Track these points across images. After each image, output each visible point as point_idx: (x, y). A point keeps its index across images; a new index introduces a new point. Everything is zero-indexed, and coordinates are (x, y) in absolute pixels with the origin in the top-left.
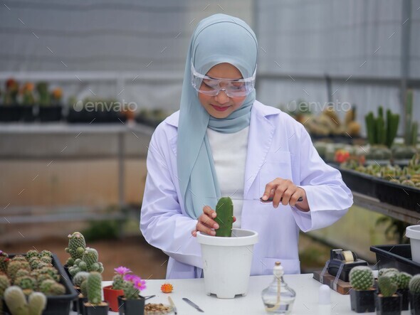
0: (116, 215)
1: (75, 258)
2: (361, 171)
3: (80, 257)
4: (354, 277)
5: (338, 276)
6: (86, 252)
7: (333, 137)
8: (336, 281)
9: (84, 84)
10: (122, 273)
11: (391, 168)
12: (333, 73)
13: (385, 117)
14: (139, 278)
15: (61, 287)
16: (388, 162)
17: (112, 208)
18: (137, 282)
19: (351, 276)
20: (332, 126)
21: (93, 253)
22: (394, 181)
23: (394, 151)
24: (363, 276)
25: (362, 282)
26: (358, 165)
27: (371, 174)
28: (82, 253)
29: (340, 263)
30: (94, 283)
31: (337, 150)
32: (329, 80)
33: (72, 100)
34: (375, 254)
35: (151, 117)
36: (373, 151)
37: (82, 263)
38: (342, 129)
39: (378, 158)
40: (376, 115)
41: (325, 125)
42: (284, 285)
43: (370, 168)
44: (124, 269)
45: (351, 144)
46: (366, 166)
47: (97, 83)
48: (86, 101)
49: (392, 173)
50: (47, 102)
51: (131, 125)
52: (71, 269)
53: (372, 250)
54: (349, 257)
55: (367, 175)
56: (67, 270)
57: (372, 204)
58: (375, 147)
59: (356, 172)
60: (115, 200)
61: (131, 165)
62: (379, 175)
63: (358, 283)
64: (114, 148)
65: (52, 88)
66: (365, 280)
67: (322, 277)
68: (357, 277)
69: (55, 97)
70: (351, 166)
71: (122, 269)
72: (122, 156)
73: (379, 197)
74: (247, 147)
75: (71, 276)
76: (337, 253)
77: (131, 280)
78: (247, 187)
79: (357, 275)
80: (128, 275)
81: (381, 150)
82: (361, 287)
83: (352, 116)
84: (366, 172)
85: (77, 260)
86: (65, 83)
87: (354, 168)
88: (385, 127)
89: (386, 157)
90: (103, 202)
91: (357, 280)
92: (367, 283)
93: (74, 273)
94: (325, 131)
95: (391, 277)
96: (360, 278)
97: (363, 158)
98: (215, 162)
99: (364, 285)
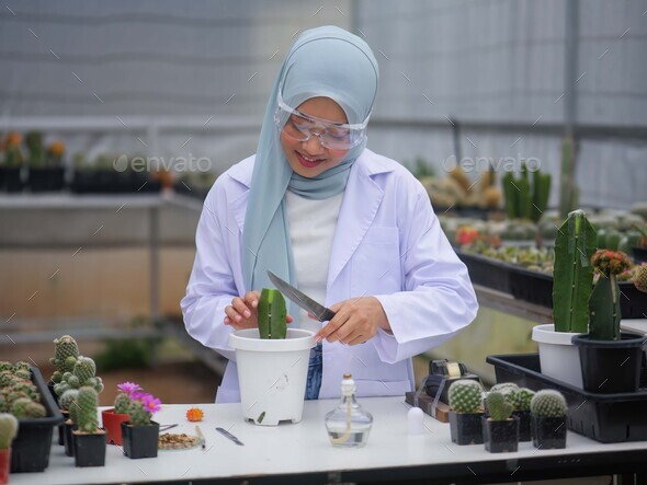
0: (146, 331)
1: (63, 371)
2: (491, 255)
3: (71, 371)
4: (455, 395)
5: (438, 397)
6: (79, 362)
7: (460, 210)
8: (435, 404)
9: (97, 135)
10: (128, 390)
11: (534, 251)
12: (465, 116)
13: (530, 179)
14: (151, 397)
15: (41, 408)
16: (532, 244)
17: (139, 321)
18: (148, 403)
19: (450, 393)
20: (460, 194)
21: (89, 364)
22: (533, 268)
23: (541, 228)
24: (467, 393)
25: (466, 401)
26: (488, 247)
27: (503, 258)
28: (73, 364)
29: (441, 378)
30: (86, 404)
31: (460, 226)
32: (456, 128)
33: (78, 158)
34: (493, 366)
35: (197, 184)
36: (511, 227)
37: (73, 378)
38: (476, 199)
39: (518, 237)
40: (517, 176)
41: (450, 192)
42: (356, 406)
43: (503, 250)
44: (131, 386)
45: (485, 219)
46: (497, 248)
47: (118, 133)
48: (101, 159)
49: (533, 258)
50: (42, 162)
51: (168, 196)
52: (57, 387)
53: (489, 361)
54: (453, 370)
55: (498, 261)
56: (51, 389)
57: (503, 302)
58: (516, 222)
59: (484, 257)
60: (145, 310)
61: (168, 257)
62: (514, 260)
63: (461, 403)
64: (143, 230)
65: (49, 141)
66: (470, 398)
67: (416, 400)
68: (459, 395)
69: (53, 154)
70: (477, 248)
71: (128, 385)
72: (155, 243)
73: (513, 292)
74: (336, 220)
75: (56, 396)
76: (439, 365)
77: (140, 399)
78: (331, 280)
79: (459, 392)
80: (136, 393)
81: (524, 226)
82: (464, 409)
83: (490, 179)
84: (498, 256)
85: (66, 373)
86: (69, 134)
87: (480, 252)
88: (531, 193)
89: (530, 236)
90: (126, 313)
91: (458, 399)
92: (473, 403)
93: (61, 392)
94: (450, 201)
95: (506, 395)
96: (462, 397)
97: (497, 238)
98: (293, 241)
99: (469, 406)
